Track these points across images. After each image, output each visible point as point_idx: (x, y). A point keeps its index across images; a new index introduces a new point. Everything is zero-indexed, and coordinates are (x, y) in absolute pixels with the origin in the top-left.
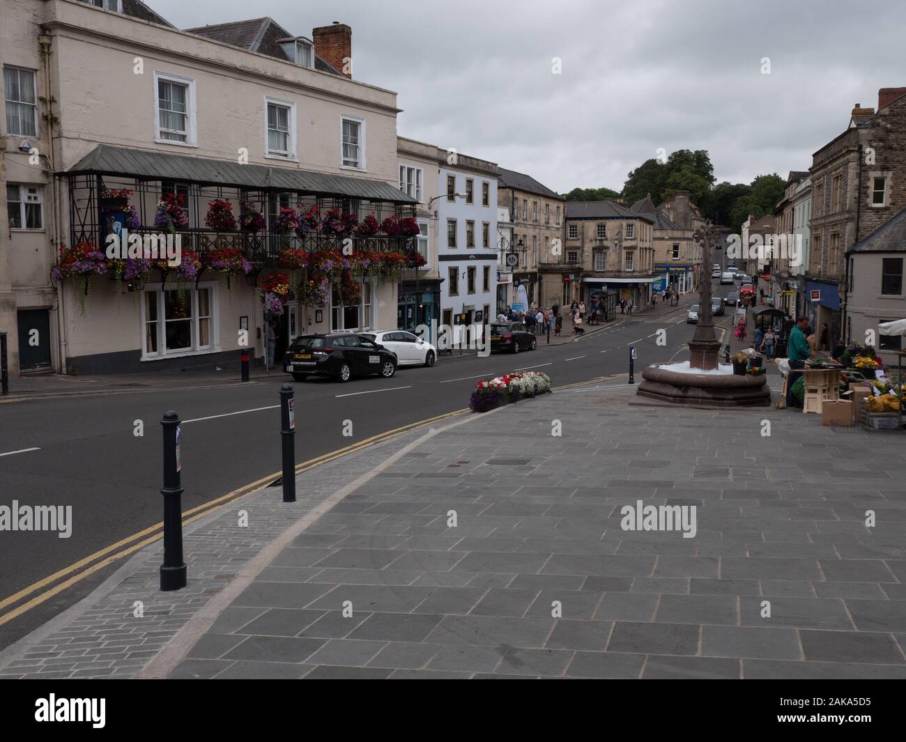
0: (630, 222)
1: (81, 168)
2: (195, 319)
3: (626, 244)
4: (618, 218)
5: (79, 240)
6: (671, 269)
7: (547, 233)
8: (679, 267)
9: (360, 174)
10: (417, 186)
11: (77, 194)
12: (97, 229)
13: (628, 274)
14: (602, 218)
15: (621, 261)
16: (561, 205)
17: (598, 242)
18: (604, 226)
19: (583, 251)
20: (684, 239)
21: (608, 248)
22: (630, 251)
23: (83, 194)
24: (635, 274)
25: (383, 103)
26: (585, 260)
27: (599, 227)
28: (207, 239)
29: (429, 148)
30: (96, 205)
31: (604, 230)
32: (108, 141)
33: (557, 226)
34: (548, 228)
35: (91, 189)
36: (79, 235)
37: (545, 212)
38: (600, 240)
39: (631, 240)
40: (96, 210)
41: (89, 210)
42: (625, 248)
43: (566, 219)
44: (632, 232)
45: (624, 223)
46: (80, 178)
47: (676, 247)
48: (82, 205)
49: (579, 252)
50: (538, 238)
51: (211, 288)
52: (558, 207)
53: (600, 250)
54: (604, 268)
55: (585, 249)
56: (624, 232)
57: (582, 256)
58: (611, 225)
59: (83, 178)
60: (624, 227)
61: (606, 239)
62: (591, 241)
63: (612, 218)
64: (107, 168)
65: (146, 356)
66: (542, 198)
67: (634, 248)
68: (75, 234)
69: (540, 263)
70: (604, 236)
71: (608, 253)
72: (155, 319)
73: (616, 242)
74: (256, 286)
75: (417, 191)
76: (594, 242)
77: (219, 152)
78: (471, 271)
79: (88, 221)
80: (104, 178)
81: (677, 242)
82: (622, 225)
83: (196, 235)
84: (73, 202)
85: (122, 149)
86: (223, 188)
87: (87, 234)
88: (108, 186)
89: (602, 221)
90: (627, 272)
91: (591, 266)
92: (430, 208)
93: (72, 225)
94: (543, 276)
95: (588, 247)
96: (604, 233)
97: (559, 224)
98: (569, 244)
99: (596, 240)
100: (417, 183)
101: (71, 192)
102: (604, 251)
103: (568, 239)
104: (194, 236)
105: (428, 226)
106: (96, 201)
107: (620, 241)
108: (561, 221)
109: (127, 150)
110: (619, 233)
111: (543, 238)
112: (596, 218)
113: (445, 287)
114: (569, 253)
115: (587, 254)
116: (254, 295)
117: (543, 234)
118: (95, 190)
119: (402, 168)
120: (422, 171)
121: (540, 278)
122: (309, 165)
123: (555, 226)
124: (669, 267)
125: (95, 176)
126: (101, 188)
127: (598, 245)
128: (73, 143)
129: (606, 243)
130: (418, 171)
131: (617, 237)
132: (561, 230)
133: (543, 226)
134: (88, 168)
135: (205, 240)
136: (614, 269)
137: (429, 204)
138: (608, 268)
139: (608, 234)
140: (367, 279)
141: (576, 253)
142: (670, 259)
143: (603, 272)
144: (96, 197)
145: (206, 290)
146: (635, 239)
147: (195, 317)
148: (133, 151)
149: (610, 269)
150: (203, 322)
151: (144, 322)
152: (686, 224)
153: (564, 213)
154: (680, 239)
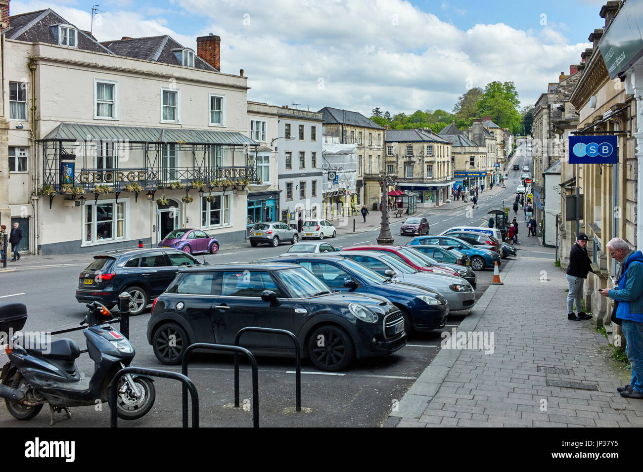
0: (430, 144)
1: (50, 137)
2: (115, 221)
3: (426, 159)
4: (421, 142)
5: (48, 178)
6: (468, 175)
7: (371, 153)
8: (475, 173)
9: (222, 129)
10: (263, 133)
11: (48, 152)
12: (58, 172)
13: (429, 181)
14: (410, 142)
15: (424, 172)
16: (382, 133)
17: (407, 158)
18: (412, 147)
19: (397, 164)
20: (478, 153)
21: (414, 162)
22: (430, 165)
23: (51, 152)
24: (434, 180)
25: (238, 84)
26: (399, 170)
27: (408, 147)
28: (123, 174)
29: (271, 108)
30: (58, 158)
31: (412, 150)
32: (66, 120)
33: (379, 147)
34: (371, 149)
35: (56, 149)
36: (48, 175)
37: (368, 138)
38: (409, 157)
39: (431, 156)
40: (58, 161)
41: (54, 160)
42: (426, 162)
43: (386, 142)
44: (431, 152)
45: (426, 145)
46: (49, 143)
47: (472, 159)
48: (51, 157)
49: (395, 165)
50: (363, 156)
51: (125, 202)
52: (379, 135)
53: (409, 164)
54: (412, 176)
55: (399, 163)
56: (426, 151)
57: (397, 168)
58: (416, 146)
59: (52, 143)
60: (425, 148)
61: (413, 156)
62: (403, 157)
63: (417, 142)
64: (65, 137)
65: (85, 244)
66: (365, 129)
67: (433, 162)
68: (45, 174)
69: (365, 174)
70: (412, 154)
71: (415, 166)
72: (91, 221)
73: (420, 158)
74: (153, 200)
75: (263, 135)
76: (405, 158)
77: (132, 122)
78: (303, 184)
79: (53, 167)
80: (63, 143)
81: (473, 155)
82: (424, 146)
83: (116, 172)
84: (45, 156)
85: (74, 125)
86: (133, 144)
87: (53, 175)
88: (65, 147)
89: (410, 144)
90: (428, 179)
91: (403, 175)
92: (272, 145)
93: (44, 169)
94: (367, 182)
95: (401, 161)
96: (412, 152)
97: (380, 146)
98: (388, 159)
99: (406, 157)
100: (263, 130)
101: (44, 150)
102: (412, 164)
103: (387, 156)
104: (114, 173)
105: (270, 158)
106: (58, 156)
107: (423, 158)
108: (382, 143)
109: (77, 125)
110: (422, 152)
111: (367, 156)
112: (406, 142)
113: (283, 195)
114: (388, 166)
115: (400, 166)
116: (152, 205)
117: (367, 153)
118: (58, 150)
119: (252, 122)
120: (266, 123)
121: (365, 184)
122: (188, 125)
123: (377, 147)
124: (468, 173)
125: (58, 142)
126: (61, 149)
127: (408, 160)
128: (47, 123)
129: (413, 159)
130: (263, 123)
131: (421, 155)
132: (382, 149)
133: (367, 148)
134: (54, 138)
135: (121, 175)
136: (419, 177)
137: (271, 143)
138: (415, 176)
139: (415, 153)
140: (226, 193)
141: (393, 166)
142: (468, 167)
143: (412, 179)
144: (58, 153)
145: (122, 204)
146: (433, 156)
147: (115, 219)
148: (81, 125)
149: (417, 177)
150: (120, 223)
151: (84, 223)
152: (480, 142)
153: (384, 138)
154: (474, 153)
